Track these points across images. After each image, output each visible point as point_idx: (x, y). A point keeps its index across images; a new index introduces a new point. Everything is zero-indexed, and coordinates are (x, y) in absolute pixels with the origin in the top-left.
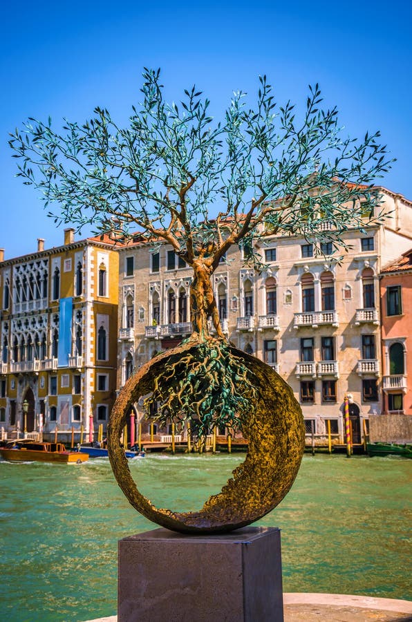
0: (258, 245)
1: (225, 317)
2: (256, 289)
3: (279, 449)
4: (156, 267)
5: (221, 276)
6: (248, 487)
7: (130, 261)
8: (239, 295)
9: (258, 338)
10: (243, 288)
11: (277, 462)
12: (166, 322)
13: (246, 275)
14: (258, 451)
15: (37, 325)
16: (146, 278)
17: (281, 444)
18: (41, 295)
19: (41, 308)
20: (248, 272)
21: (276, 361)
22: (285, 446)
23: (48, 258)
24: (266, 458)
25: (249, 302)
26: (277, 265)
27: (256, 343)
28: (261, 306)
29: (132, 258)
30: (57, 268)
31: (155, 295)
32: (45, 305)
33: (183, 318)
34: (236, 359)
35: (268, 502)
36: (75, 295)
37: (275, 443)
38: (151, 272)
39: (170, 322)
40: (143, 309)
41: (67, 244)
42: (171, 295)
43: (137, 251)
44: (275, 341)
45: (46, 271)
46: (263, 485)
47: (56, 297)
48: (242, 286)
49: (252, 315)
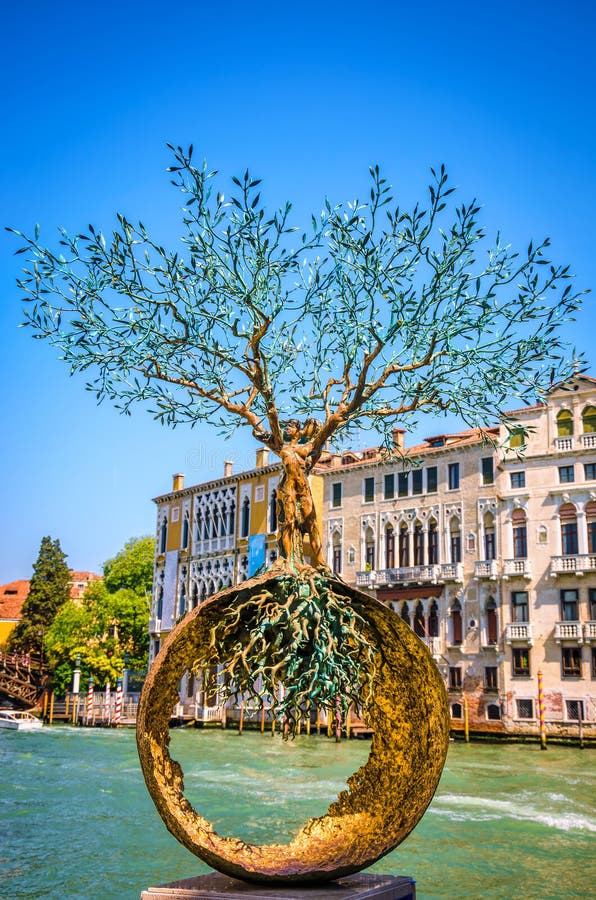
0: (502, 467)
1: (459, 560)
2: (500, 524)
3: (416, 746)
4: (369, 496)
5: (454, 507)
6: (369, 806)
7: (337, 488)
8: (477, 532)
9: (504, 588)
10: (483, 523)
11: (413, 767)
12: (383, 565)
13: (486, 506)
14: (387, 747)
15: (222, 569)
16: (358, 510)
17: (419, 738)
18: (227, 532)
19: (227, 548)
20: (488, 502)
21: (528, 620)
22: (425, 741)
23: (236, 485)
24: (397, 759)
25: (490, 541)
26: (527, 492)
27: (501, 594)
28: (506, 546)
29: (340, 484)
30: (246, 497)
31: (369, 531)
32: (231, 544)
33: (404, 562)
34: (340, 600)
35: (393, 833)
36: (269, 531)
37: (411, 735)
38: (363, 502)
39: (388, 567)
40: (352, 549)
41: (260, 467)
42: (389, 531)
43: (346, 475)
44: (526, 593)
45: (233, 502)
46: (391, 804)
47: (245, 533)
48: (481, 521)
49: (494, 558)
